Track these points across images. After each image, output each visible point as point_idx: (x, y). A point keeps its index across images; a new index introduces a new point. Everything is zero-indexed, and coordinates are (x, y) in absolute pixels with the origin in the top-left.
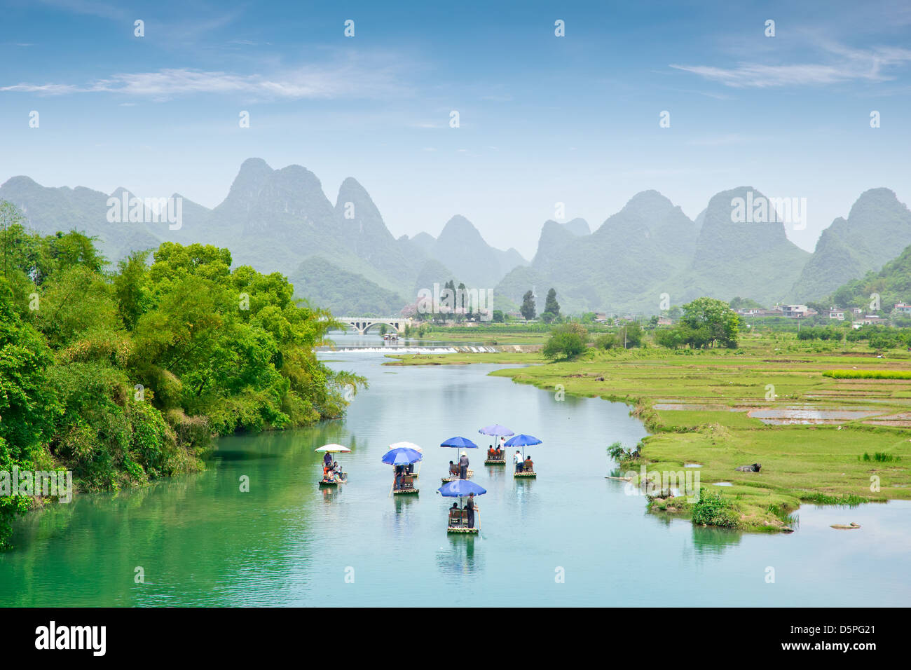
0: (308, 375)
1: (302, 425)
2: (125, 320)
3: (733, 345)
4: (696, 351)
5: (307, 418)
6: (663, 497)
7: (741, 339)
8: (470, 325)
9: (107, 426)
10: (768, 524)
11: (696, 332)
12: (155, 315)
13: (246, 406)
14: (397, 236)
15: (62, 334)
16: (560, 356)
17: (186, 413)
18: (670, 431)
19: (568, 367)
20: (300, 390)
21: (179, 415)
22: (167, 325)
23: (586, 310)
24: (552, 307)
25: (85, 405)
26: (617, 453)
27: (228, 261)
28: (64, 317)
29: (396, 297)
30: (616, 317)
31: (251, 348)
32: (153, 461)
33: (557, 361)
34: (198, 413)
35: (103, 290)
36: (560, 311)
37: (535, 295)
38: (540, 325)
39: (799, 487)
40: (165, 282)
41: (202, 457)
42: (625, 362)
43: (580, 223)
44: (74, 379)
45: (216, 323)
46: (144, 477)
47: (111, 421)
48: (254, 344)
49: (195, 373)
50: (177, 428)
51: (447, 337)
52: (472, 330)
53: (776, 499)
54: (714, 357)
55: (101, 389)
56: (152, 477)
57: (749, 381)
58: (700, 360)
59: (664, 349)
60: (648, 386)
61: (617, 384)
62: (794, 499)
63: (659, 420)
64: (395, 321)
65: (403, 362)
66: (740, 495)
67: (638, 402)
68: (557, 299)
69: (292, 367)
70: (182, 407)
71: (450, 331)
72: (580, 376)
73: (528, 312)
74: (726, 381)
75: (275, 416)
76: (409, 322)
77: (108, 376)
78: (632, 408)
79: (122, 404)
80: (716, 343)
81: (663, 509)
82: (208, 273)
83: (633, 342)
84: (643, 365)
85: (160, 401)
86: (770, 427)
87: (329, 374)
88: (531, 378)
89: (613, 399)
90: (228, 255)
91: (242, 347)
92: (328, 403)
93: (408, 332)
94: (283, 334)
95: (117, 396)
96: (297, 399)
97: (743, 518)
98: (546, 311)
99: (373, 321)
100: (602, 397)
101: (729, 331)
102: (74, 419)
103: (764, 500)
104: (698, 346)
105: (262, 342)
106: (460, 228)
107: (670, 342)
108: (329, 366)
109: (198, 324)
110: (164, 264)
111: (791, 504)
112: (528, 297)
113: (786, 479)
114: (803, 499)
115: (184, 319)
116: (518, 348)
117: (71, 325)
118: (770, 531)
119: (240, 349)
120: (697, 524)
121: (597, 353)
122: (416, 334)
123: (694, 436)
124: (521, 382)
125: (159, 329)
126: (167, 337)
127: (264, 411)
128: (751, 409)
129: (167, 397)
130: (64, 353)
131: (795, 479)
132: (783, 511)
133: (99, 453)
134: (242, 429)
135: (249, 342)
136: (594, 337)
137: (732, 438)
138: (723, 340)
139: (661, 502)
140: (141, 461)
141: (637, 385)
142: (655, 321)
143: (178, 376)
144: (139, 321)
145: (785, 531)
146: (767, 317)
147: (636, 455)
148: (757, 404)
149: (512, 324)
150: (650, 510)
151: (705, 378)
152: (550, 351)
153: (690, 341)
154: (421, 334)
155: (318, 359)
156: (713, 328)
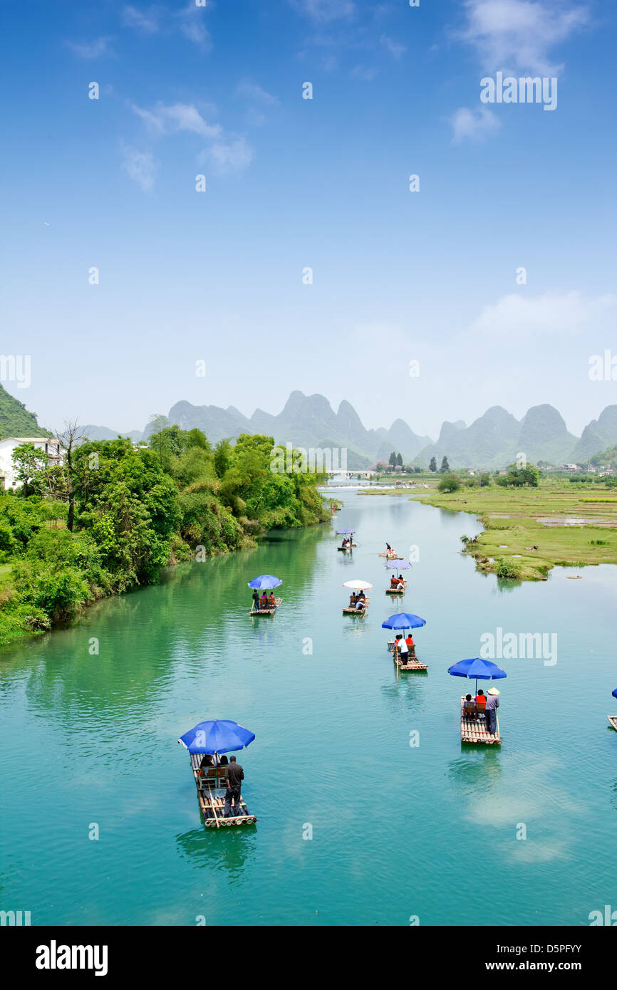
0: (313, 500)
1: (310, 525)
2: (217, 473)
3: (535, 485)
4: (516, 488)
5: (313, 522)
6: (484, 563)
7: (540, 482)
8: (403, 474)
9: (208, 525)
10: (534, 575)
11: (517, 478)
12: (234, 470)
13: (278, 516)
14: (368, 429)
15: (187, 479)
16: (446, 490)
17: (248, 519)
18: (495, 529)
19: (450, 496)
20: (309, 507)
21: (245, 519)
22: (239, 476)
23: (464, 467)
24: (445, 465)
25: (198, 514)
26: (465, 540)
27: (273, 443)
28: (188, 471)
29: (367, 460)
30: (478, 470)
31: (281, 487)
32: (231, 541)
33: (445, 493)
34: (254, 519)
35: (208, 458)
36: (450, 467)
37: (437, 459)
38: (439, 475)
39: (555, 557)
40: (241, 454)
41: (257, 540)
42: (480, 493)
43: (462, 422)
44: (192, 502)
45: (263, 474)
46: (227, 550)
47: (210, 522)
48: (283, 485)
49: (253, 499)
50: (244, 526)
51: (391, 481)
52: (405, 477)
53: (541, 563)
54: (526, 491)
55: (206, 506)
56: (231, 550)
57: (541, 504)
58: (518, 493)
59: (500, 487)
60: (489, 506)
61: (473, 505)
62: (550, 564)
63: (491, 524)
64: (365, 472)
65: (367, 493)
66: (523, 562)
67: (482, 514)
68: (448, 461)
69: (305, 496)
70: (247, 515)
71: (393, 477)
72: (455, 501)
73: (433, 468)
74: (529, 503)
75: (293, 521)
76: (373, 473)
77: (209, 500)
78: (480, 517)
79: (216, 514)
80: (527, 484)
81: (483, 569)
82: (263, 449)
83: (484, 483)
84: (489, 495)
85: (236, 513)
86: (547, 527)
87: (324, 500)
88: (430, 502)
89: (470, 512)
90: (273, 440)
91: (277, 486)
92: (323, 514)
93: (371, 478)
94: (299, 479)
95: (214, 509)
96: (308, 512)
97: (523, 573)
98: (442, 467)
99: (355, 472)
100: (465, 512)
101: (533, 478)
102: (192, 521)
103: (535, 564)
104: (518, 485)
105: (287, 484)
106: (400, 426)
107: (503, 483)
108: (324, 495)
109: (254, 475)
110: (241, 444)
111: (549, 566)
112: (433, 460)
113: (549, 553)
114: (556, 564)
115: (248, 472)
116: (426, 486)
117: (191, 475)
118: (536, 580)
119: (276, 487)
120: (500, 576)
121: (465, 488)
122: (376, 479)
123: (506, 532)
124: (425, 504)
125: (235, 477)
126: (239, 481)
127: (287, 518)
128: (539, 518)
129: (239, 510)
130: (187, 489)
131: (554, 554)
132: (544, 571)
133: (204, 538)
134: (277, 527)
135: (281, 484)
136: (465, 480)
137: (527, 533)
138: (530, 483)
139: (483, 565)
140: (225, 542)
141: (483, 505)
142: (498, 473)
143: (245, 501)
144: (226, 473)
145: (543, 580)
146: (556, 471)
147: (474, 541)
148: (543, 515)
149: (425, 474)
150: (477, 570)
151: (519, 502)
152: (441, 488)
153: (513, 483)
154: (378, 479)
155: (318, 491)
156: (526, 476)
